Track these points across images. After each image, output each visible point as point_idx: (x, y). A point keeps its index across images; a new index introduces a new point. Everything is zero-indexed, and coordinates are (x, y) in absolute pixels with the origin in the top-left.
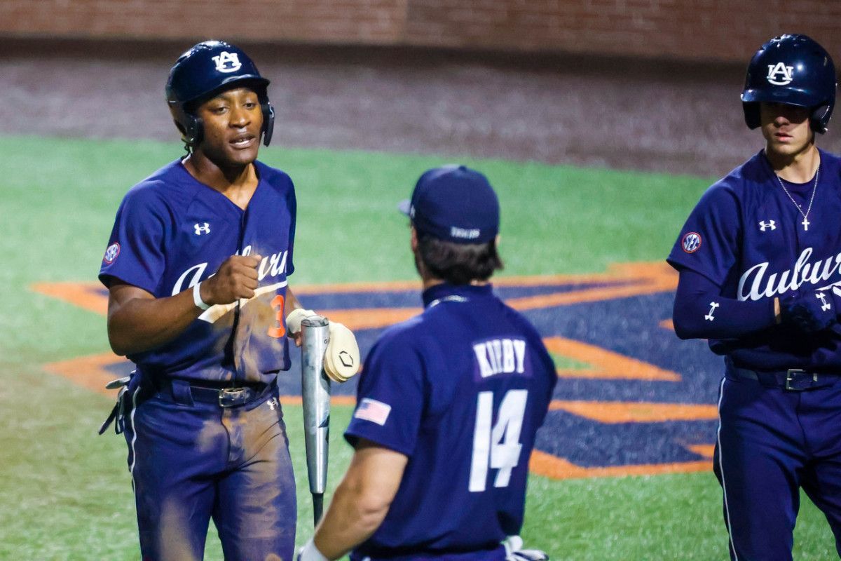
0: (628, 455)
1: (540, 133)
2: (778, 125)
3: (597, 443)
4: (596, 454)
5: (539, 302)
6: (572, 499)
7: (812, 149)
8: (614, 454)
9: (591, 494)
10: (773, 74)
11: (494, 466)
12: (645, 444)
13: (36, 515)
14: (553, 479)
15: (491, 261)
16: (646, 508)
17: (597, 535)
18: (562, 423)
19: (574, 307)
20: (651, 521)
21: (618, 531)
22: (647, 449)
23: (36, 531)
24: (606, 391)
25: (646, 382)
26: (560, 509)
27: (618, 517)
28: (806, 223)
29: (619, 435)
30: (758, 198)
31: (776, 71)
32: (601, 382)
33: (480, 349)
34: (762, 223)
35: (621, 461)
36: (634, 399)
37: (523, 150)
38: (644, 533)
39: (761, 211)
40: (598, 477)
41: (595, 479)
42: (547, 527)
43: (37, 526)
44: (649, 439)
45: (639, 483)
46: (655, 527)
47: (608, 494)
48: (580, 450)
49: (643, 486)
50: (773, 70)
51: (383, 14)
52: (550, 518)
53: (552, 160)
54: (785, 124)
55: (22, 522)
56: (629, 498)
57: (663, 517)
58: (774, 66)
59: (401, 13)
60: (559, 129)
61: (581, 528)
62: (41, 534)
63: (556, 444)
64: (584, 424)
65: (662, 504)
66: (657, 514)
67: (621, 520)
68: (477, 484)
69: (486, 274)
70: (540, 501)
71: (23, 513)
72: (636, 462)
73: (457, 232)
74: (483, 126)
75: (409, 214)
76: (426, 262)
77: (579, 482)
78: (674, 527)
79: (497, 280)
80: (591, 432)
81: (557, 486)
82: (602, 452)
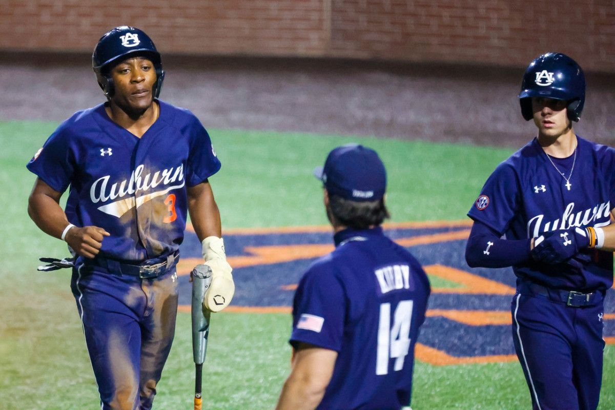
0: (488, 348)
1: (426, 120)
2: (544, 115)
3: (466, 340)
4: (466, 348)
5: (425, 240)
6: (448, 379)
7: (570, 132)
8: (478, 347)
9: (462, 376)
10: (540, 78)
11: (393, 356)
12: (500, 341)
13: (68, 391)
14: (435, 365)
15: (381, 213)
16: (501, 386)
17: (467, 405)
18: (442, 326)
19: (449, 244)
20: (505, 395)
21: (481, 402)
22: (502, 344)
23: (68, 402)
24: (473, 303)
25: (501, 296)
26: (439, 386)
27: (481, 392)
28: (568, 185)
29: (481, 334)
30: (532, 170)
31: (541, 76)
32: (469, 296)
33: (379, 273)
34: (536, 188)
35: (483, 353)
36: (492, 309)
37: (413, 132)
38: (499, 403)
39: (535, 179)
40: (467, 363)
41: (464, 365)
42: (431, 399)
43: (69, 399)
44: (503, 337)
45: (496, 368)
46: (508, 399)
47: (474, 376)
48: (454, 345)
49: (499, 370)
50: (539, 76)
51: (314, 36)
52: (433, 393)
53: (434, 139)
54: (549, 114)
55: (58, 397)
56: (488, 379)
57: (513, 392)
58: (540, 73)
59: (327, 34)
60: (439, 117)
61: (454, 400)
62: (72, 405)
63: (437, 341)
64: (456, 326)
65: (512, 383)
66: (509, 390)
67: (483, 394)
68: (382, 369)
69: (379, 222)
70: (426, 381)
71: (59, 390)
72: (494, 353)
73: (357, 194)
74: (385, 115)
75: (322, 179)
76: (336, 215)
77: (454, 368)
78: (521, 398)
79: (386, 225)
80: (462, 332)
81: (438, 370)
82: (470, 346)
